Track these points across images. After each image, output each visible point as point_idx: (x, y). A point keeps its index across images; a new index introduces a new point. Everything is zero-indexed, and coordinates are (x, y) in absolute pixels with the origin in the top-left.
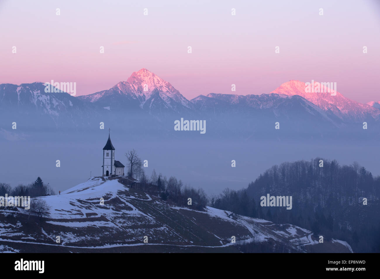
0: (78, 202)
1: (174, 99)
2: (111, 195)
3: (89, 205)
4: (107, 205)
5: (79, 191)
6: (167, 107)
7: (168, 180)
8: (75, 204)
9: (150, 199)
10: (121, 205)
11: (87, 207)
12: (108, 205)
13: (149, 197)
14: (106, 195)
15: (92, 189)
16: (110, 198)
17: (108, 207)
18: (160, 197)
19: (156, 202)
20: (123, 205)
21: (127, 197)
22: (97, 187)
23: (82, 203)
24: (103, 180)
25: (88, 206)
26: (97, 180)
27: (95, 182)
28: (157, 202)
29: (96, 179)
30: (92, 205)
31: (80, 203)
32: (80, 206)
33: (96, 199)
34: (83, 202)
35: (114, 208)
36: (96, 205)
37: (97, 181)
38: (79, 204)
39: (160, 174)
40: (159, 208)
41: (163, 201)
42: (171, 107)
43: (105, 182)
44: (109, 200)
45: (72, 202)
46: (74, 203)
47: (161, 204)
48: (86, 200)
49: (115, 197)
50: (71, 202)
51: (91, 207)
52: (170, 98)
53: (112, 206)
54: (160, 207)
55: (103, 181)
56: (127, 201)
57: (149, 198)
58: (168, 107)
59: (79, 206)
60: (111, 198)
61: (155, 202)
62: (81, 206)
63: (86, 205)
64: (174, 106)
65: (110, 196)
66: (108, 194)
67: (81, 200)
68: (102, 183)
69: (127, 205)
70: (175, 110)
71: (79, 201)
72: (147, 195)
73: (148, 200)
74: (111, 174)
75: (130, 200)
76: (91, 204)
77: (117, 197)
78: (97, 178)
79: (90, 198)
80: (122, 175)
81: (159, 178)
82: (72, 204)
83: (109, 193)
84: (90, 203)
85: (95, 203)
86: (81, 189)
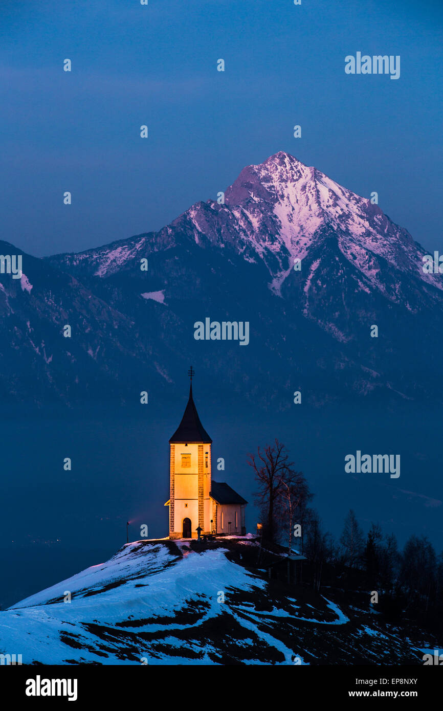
0: (88, 634)
1: (393, 262)
2: (207, 605)
3: (130, 643)
4: (191, 644)
5: (91, 594)
6: (367, 290)
7: (401, 548)
8: (81, 641)
9: (343, 619)
10: (240, 643)
11: (123, 651)
12: (194, 641)
13: (339, 612)
14: (186, 606)
15: (138, 586)
16: (200, 616)
17: (197, 649)
18: (375, 612)
19: (363, 629)
20: (249, 641)
21: (260, 613)
22: (154, 577)
23: (104, 637)
24: (171, 553)
25: (124, 646)
26: (149, 552)
27: (144, 559)
28: (369, 631)
29: (146, 548)
30: (140, 643)
31: (98, 638)
32: (98, 649)
33: (151, 621)
34: (106, 634)
35: (217, 652)
36: (154, 642)
37: (150, 556)
38: (92, 639)
39: (374, 527)
40: (373, 651)
41: (388, 626)
42: (382, 287)
43: (180, 558)
44: (200, 622)
45: (71, 635)
46: (76, 639)
47: (382, 636)
48: (118, 624)
49: (221, 613)
50: (65, 633)
51: (135, 650)
52: (377, 256)
53: (212, 648)
54: (379, 650)
55: (173, 558)
56: (262, 628)
57: (337, 617)
58: (371, 288)
59: (94, 645)
60: (206, 618)
61: (361, 632)
62: (102, 647)
63: (120, 645)
64: (392, 286)
65: (202, 611)
66: (192, 603)
67: (99, 624)
68: (170, 564)
69: (264, 643)
70: (394, 298)
71: (94, 628)
72: (332, 606)
73: (337, 622)
74: (199, 529)
75: (271, 624)
76: (136, 641)
77: (225, 613)
78: (151, 547)
79: (133, 619)
80: (236, 534)
81: (371, 541)
82: (68, 640)
83: (196, 598)
84: (132, 635)
85: (148, 636)
86: (94, 586)
